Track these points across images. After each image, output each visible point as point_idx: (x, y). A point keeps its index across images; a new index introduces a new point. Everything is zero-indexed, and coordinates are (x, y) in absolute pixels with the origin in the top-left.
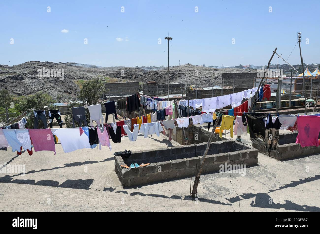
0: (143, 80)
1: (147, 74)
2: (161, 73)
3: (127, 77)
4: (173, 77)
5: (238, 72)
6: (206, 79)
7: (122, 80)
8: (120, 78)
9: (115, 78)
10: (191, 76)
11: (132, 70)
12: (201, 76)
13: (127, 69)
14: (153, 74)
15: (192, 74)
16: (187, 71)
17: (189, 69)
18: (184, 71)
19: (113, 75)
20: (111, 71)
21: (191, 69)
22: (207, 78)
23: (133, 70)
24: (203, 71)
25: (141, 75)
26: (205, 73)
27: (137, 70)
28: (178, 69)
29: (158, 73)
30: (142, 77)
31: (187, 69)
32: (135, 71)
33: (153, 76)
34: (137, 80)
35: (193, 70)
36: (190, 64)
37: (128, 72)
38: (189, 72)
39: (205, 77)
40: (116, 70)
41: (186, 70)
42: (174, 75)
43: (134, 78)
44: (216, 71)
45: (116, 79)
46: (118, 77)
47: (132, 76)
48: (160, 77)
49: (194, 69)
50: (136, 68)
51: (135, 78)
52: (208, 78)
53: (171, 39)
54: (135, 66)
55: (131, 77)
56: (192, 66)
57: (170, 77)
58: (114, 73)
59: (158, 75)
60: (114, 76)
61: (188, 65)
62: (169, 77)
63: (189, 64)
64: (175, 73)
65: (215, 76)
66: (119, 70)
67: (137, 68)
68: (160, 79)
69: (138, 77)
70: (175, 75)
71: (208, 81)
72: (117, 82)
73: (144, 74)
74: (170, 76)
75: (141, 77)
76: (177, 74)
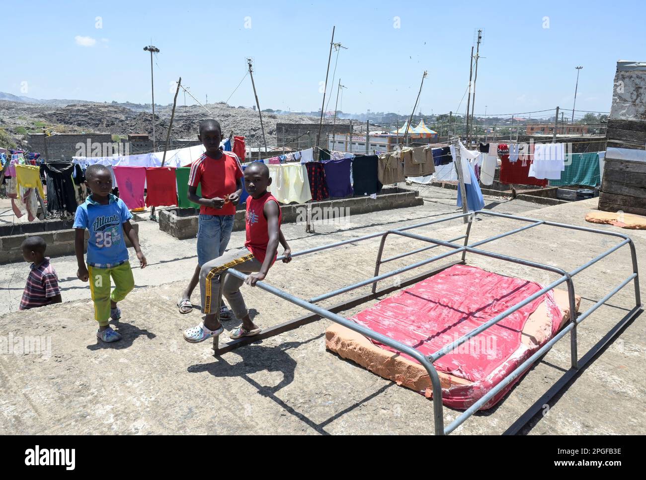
0: (125, 130)
1: (134, 119)
2: (163, 118)
3: (89, 123)
4: (190, 128)
5: (311, 122)
6: (254, 133)
7: (76, 128)
8: (71, 123)
9: (59, 125)
10: (225, 127)
11: (100, 109)
12: (244, 127)
13: (90, 106)
14: (146, 120)
15: (226, 123)
16: (218, 116)
17: (222, 112)
18: (212, 116)
19: (55, 118)
20: (51, 109)
21: (226, 113)
22: (255, 130)
23: (103, 110)
24: (248, 118)
25: (122, 121)
26: (253, 123)
27: (111, 110)
28: (201, 111)
29: (158, 118)
30: (122, 125)
31: (217, 112)
32: (108, 110)
33: (147, 122)
34: (112, 130)
35: (230, 115)
36: (224, 104)
37: (92, 112)
38: (222, 119)
39: (252, 129)
40: (64, 106)
41: (214, 115)
42: (192, 122)
43: (104, 125)
44: (273, 120)
45: (63, 126)
46: (67, 123)
47: (100, 120)
48: (162, 125)
49: (231, 113)
50: (110, 106)
51: (108, 126)
52: (257, 132)
53: (157, 50)
54: (110, 102)
55: (98, 124)
56: (228, 107)
57: (184, 127)
58: (58, 112)
59: (158, 123)
60: (58, 120)
61: (220, 105)
62: (182, 127)
63: (222, 103)
64: (194, 120)
65: (271, 127)
66: (70, 108)
67: (114, 105)
68: (161, 130)
69: (113, 124)
70: (194, 123)
71: (258, 137)
72: (64, 132)
73: (127, 118)
74: (184, 125)
75: (120, 124)
76: (197, 121)
